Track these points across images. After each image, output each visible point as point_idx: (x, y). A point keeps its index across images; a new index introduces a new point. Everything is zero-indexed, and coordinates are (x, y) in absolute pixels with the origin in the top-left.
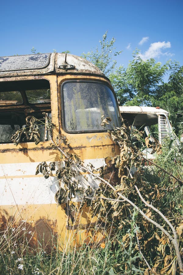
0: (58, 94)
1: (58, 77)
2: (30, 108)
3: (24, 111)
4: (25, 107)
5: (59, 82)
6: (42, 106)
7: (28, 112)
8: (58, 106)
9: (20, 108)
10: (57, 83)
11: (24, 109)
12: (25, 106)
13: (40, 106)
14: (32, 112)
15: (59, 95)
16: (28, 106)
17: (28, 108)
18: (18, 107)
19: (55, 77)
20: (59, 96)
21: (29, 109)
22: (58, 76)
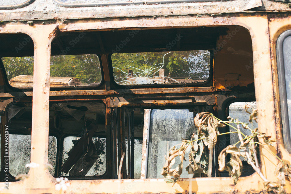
0: (273, 62)
1: (271, 21)
2: (118, 96)
3: (102, 102)
4: (107, 93)
5: (273, 33)
6: (148, 92)
7: (111, 104)
8: (273, 89)
9: (94, 96)
10: (270, 36)
11: (104, 97)
12: (107, 90)
13: (143, 91)
14: (123, 106)
15: (273, 65)
16: (113, 92)
17: (113, 96)
18: (89, 92)
19: (263, 20)
20: (273, 67)
21: (116, 98)
22: (271, 18)
